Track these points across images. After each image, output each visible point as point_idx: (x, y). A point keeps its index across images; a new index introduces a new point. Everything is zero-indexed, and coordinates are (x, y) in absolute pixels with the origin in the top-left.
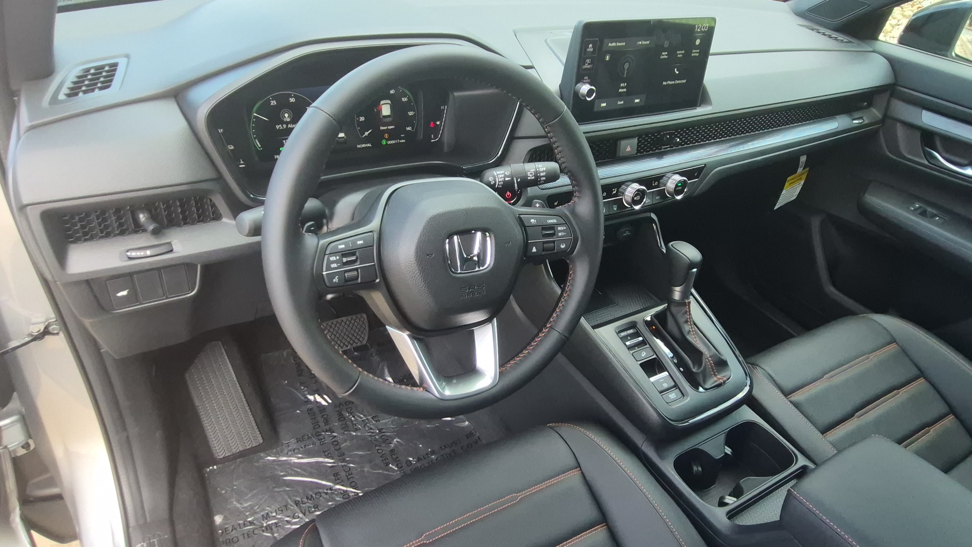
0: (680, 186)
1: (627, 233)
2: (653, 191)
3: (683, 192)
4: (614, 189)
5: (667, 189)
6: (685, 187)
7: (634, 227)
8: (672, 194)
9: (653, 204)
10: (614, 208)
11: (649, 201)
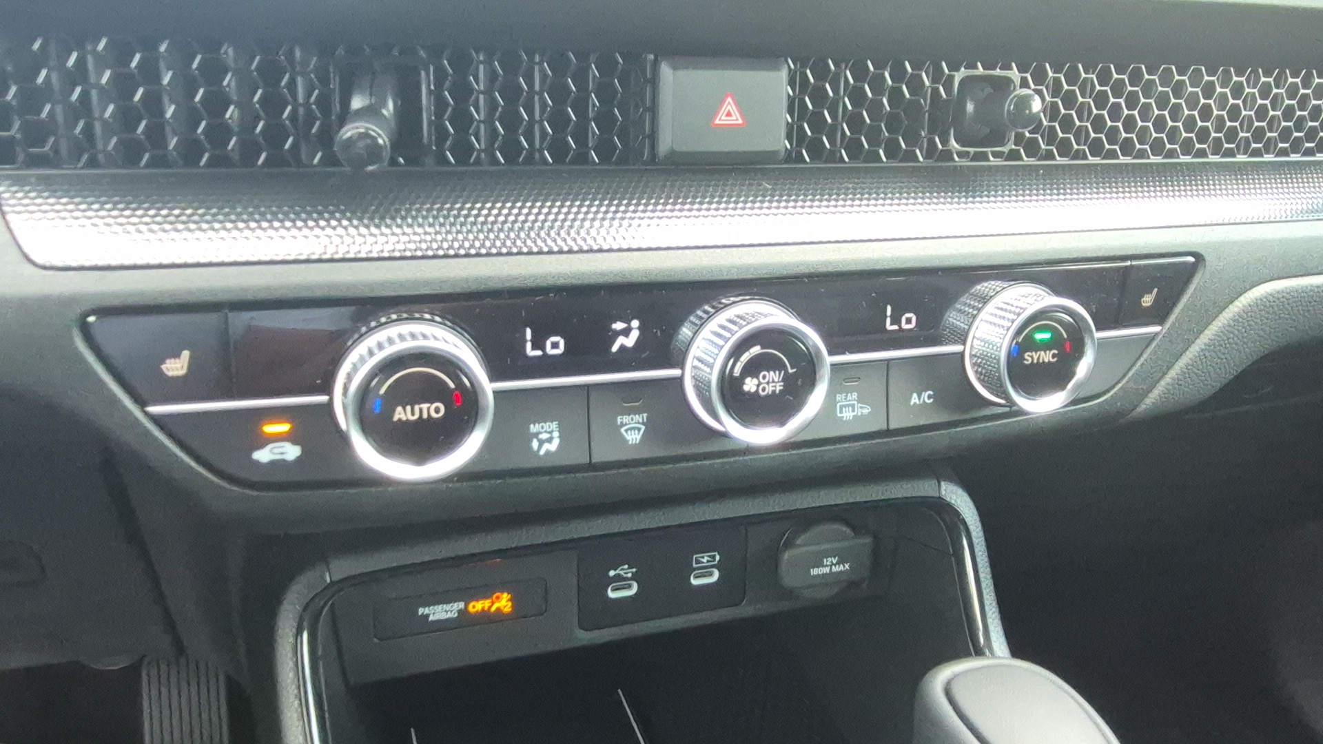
0: (1046, 346)
1: (832, 566)
2: (888, 361)
3: (1070, 375)
4: (628, 321)
5: (972, 356)
6: (1078, 352)
7: (868, 540)
8: (1002, 385)
9: (888, 430)
10: (623, 430)
11: (848, 415)
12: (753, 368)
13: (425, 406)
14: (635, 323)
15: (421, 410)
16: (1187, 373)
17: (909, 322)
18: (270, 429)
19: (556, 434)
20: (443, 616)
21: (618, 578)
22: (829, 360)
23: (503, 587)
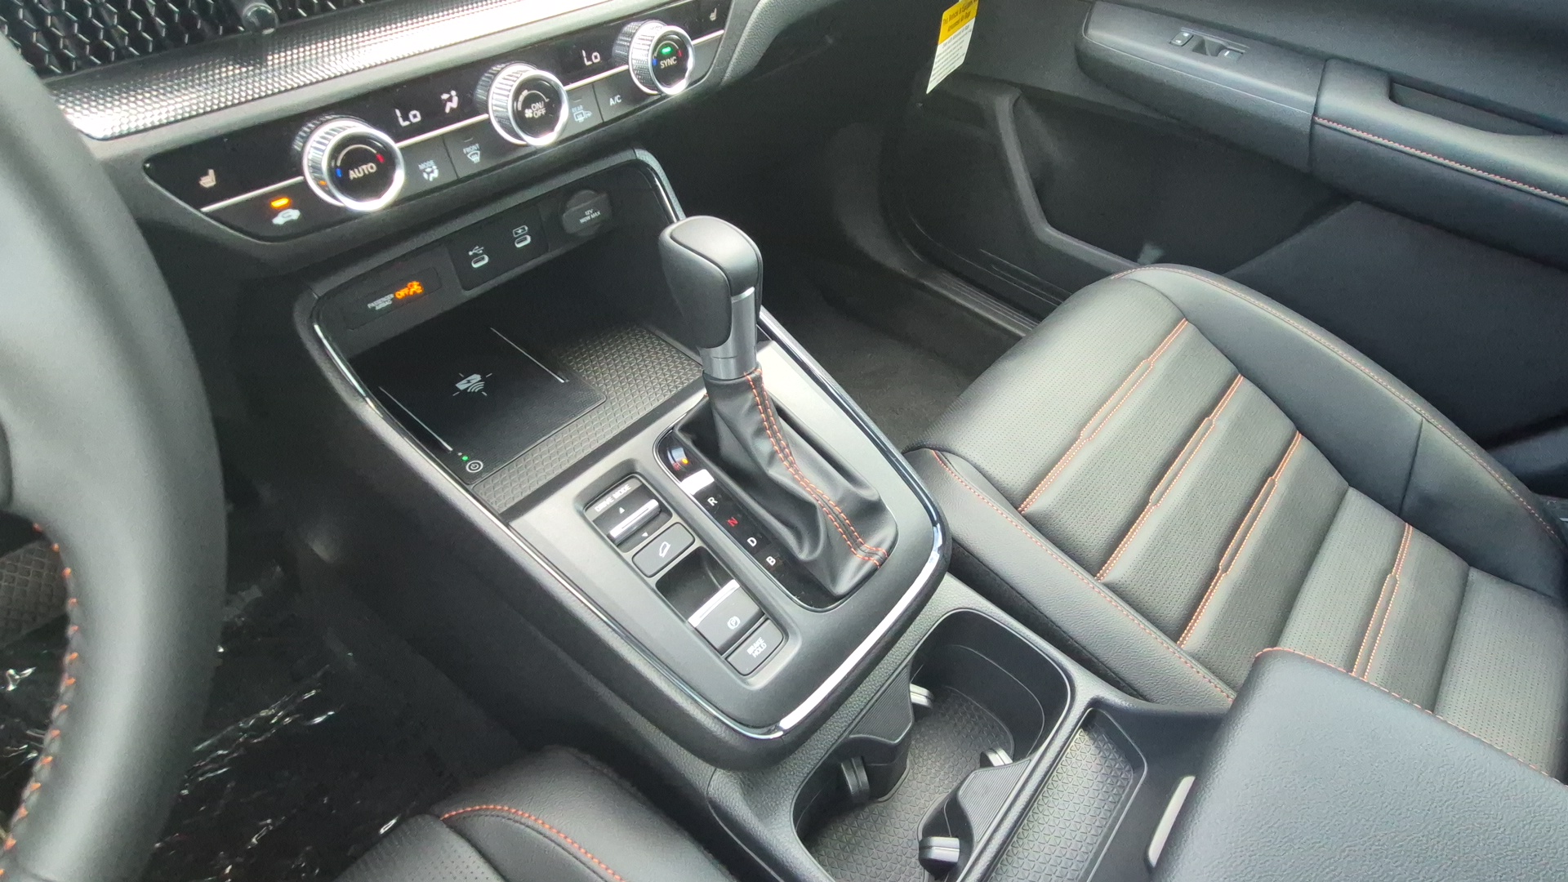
0: (669, 56)
1: (590, 215)
2: (593, 84)
3: (685, 70)
4: (448, 92)
5: (634, 70)
6: (685, 56)
7: (604, 195)
8: (653, 83)
9: (604, 122)
10: (468, 156)
11: (581, 119)
12: (528, 103)
13: (364, 167)
14: (453, 93)
15: (363, 170)
16: (742, 54)
17: (596, 58)
18: (277, 204)
19: (434, 167)
20: (384, 305)
21: (476, 255)
22: (564, 89)
23: (411, 278)
